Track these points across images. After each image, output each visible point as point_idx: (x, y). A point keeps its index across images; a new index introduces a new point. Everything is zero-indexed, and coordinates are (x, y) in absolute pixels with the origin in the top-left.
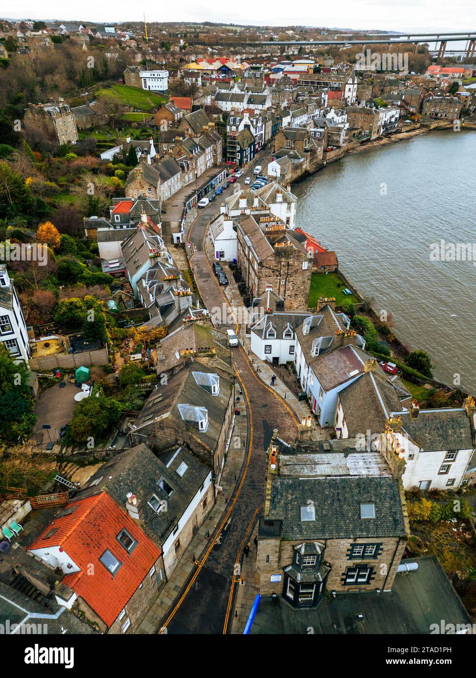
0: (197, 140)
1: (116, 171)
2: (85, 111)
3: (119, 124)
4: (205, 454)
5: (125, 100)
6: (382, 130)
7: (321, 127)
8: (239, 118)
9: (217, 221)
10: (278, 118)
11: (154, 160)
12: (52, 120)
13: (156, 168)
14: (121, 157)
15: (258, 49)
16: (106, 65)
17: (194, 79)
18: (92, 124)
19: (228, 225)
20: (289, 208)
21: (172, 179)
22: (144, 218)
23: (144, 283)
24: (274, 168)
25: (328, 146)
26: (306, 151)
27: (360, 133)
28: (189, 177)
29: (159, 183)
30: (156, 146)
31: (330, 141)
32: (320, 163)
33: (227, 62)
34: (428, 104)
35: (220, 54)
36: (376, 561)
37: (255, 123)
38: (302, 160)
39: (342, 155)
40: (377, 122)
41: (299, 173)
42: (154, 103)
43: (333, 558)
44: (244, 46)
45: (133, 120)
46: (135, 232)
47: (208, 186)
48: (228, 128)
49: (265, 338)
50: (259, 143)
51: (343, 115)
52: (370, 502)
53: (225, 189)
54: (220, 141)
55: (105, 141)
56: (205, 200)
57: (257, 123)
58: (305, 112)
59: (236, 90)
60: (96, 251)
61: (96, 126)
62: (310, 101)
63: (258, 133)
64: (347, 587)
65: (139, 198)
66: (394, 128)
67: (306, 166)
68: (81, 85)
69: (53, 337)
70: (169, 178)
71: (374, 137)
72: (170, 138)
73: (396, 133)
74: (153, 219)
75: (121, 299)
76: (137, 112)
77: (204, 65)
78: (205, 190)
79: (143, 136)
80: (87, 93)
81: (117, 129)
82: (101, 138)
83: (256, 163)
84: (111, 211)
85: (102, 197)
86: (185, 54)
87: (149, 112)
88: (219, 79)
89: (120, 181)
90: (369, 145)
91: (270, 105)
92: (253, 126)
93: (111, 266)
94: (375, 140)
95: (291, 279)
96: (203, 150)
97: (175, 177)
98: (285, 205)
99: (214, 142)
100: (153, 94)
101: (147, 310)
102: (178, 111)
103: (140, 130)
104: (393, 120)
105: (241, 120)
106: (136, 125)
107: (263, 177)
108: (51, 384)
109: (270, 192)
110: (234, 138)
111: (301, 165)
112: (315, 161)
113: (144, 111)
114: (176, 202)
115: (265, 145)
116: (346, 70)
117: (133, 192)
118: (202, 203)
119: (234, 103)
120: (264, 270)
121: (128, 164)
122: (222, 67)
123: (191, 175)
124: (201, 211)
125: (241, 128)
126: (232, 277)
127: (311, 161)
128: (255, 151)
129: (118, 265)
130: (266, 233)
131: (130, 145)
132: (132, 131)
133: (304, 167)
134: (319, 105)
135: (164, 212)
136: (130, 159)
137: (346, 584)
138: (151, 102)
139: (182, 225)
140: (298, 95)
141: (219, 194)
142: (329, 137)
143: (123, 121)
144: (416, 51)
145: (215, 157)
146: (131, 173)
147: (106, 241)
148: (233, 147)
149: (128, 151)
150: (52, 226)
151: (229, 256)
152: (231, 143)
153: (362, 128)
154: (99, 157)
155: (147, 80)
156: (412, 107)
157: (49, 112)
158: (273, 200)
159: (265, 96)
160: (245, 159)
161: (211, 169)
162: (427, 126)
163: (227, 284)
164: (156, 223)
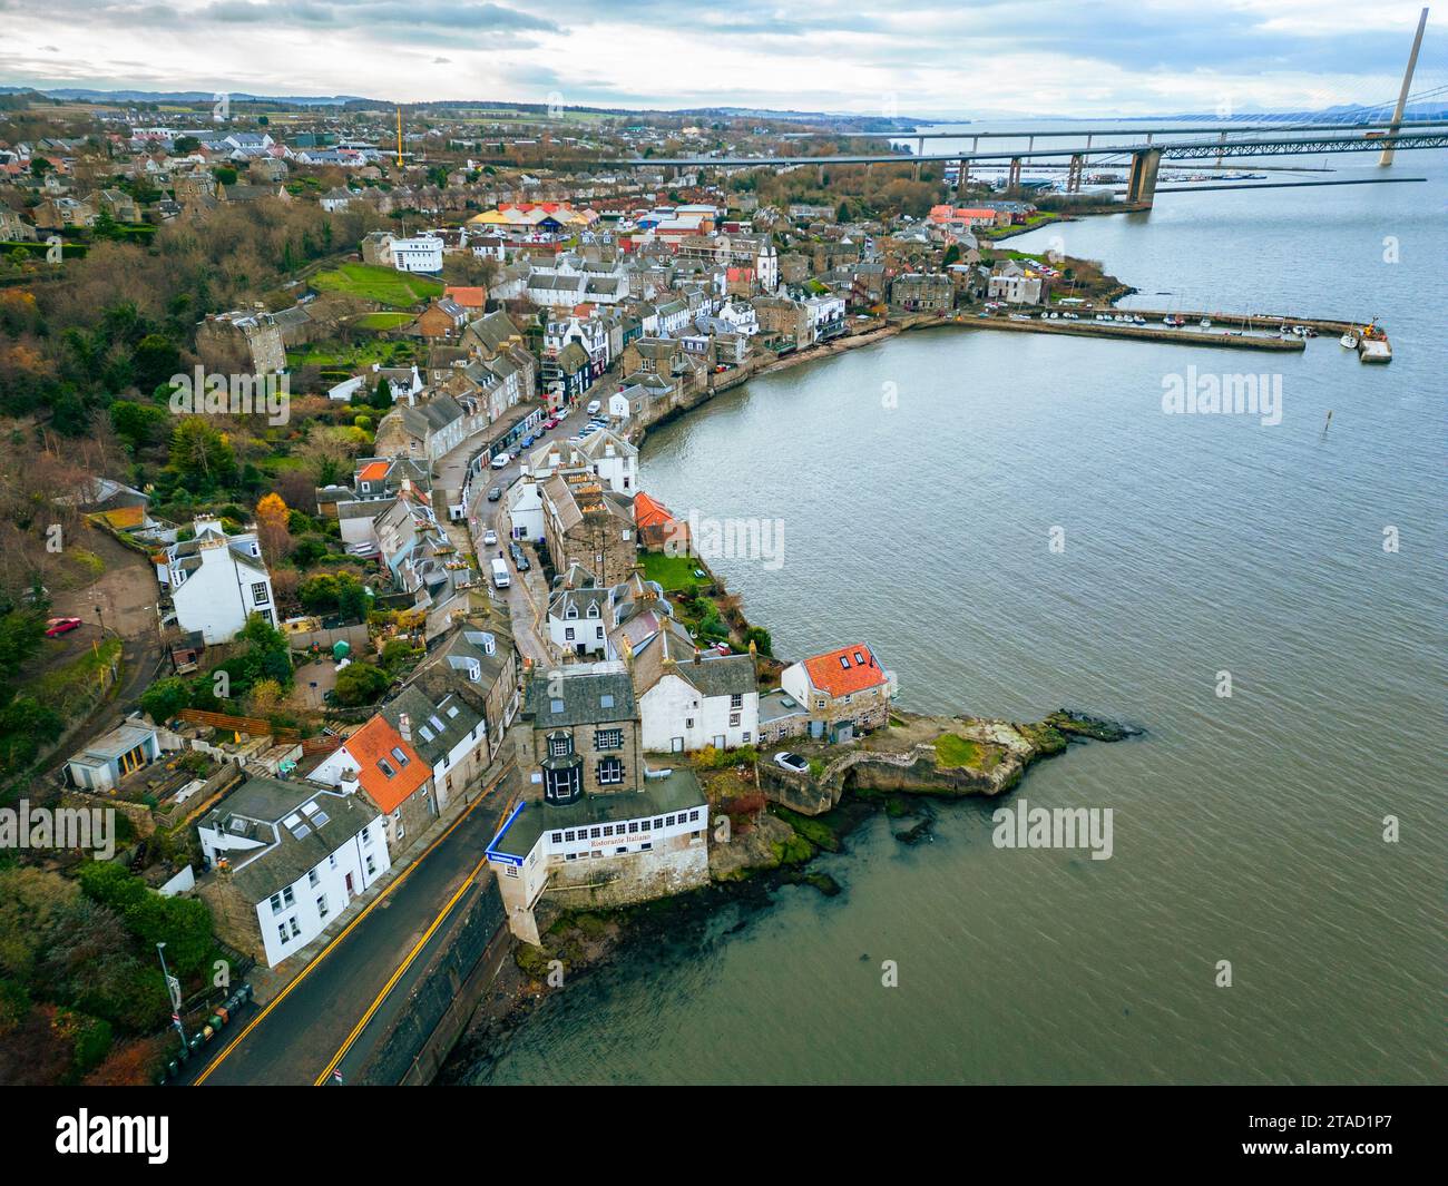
0: (490, 366)
1: (357, 418)
2: (297, 317)
3: (356, 335)
4: (477, 702)
5: (365, 292)
6: (816, 334)
7: (706, 335)
8: (562, 325)
9: (516, 485)
10: (634, 320)
11: (418, 396)
12: (246, 339)
13: (424, 412)
14: (365, 394)
15: (621, 175)
16: (327, 231)
17: (490, 249)
18: (308, 339)
19: (530, 490)
20: (625, 465)
21: (449, 426)
22: (407, 485)
23: (409, 565)
24: (619, 404)
25: (718, 363)
26: (676, 375)
27: (778, 339)
28: (478, 422)
29: (427, 434)
30: (421, 374)
31: (720, 356)
32: (704, 392)
33: (555, 211)
34: (900, 287)
35: (543, 189)
36: (621, 751)
37: (590, 333)
38: (669, 389)
39: (743, 378)
40: (804, 321)
41: (664, 409)
42: (416, 293)
43: (583, 750)
44: (592, 170)
45: (379, 327)
46: (394, 503)
47: (509, 436)
48: (546, 339)
49: (565, 619)
50: (600, 363)
51: (746, 310)
52: (610, 694)
53: (538, 438)
54: (531, 364)
55: (334, 368)
56: (503, 457)
57: (594, 332)
58: (684, 306)
59: (566, 271)
60: (337, 532)
61: (314, 341)
62: (694, 287)
63: (596, 347)
64: (604, 788)
65: (399, 457)
66: (838, 330)
67: (678, 398)
68: (283, 268)
69: (300, 619)
70: (444, 426)
71: (802, 345)
72: (445, 362)
73: (841, 336)
74: (420, 486)
75: (377, 585)
76: (387, 311)
77: (512, 216)
78: (504, 441)
79: (400, 356)
80: (295, 283)
81: (353, 345)
82: (326, 361)
83: (594, 396)
84: (356, 477)
85: (342, 459)
86: (475, 194)
87: (409, 310)
88: (538, 245)
89: (365, 433)
90: (794, 359)
91: (626, 294)
92: (587, 336)
93: (359, 550)
94: (804, 350)
95: (610, 554)
96: (500, 379)
97: (455, 423)
98: (620, 460)
99: (519, 366)
100: (417, 279)
101: (412, 595)
102: (461, 310)
103: (393, 345)
104: (835, 316)
105: (566, 328)
106: (387, 335)
107: (601, 418)
108: (307, 661)
109: (596, 442)
110: (553, 359)
111: (668, 396)
112: (693, 389)
113: (399, 309)
114: (454, 462)
115: (612, 365)
116: (774, 221)
117: (388, 451)
118: (499, 461)
119: (561, 292)
120: (571, 542)
121: (375, 405)
122: (546, 220)
123: (481, 420)
124: (496, 473)
125: (567, 340)
126: (537, 561)
127: (685, 390)
128: (593, 376)
129: (370, 548)
130: (576, 496)
131: (379, 375)
132: (378, 346)
133: (673, 399)
134: (710, 293)
135: (435, 477)
136: (379, 399)
137: (601, 784)
138: (411, 292)
139: (464, 493)
140: (675, 276)
141: (527, 447)
142: (718, 350)
143: (363, 330)
144: (917, 177)
145: (522, 389)
146: (383, 420)
147: (352, 517)
148: (552, 372)
149: (376, 384)
150: (279, 499)
151: (534, 534)
152: (548, 366)
153: (781, 331)
154: (325, 394)
155: (404, 254)
156: (873, 292)
157: (241, 328)
158: (601, 453)
159: (616, 280)
160: (573, 391)
161: (515, 407)
162: (895, 324)
163: (528, 569)
164: (424, 491)
